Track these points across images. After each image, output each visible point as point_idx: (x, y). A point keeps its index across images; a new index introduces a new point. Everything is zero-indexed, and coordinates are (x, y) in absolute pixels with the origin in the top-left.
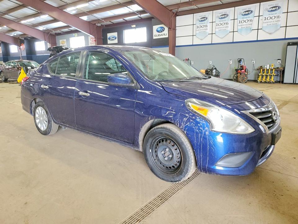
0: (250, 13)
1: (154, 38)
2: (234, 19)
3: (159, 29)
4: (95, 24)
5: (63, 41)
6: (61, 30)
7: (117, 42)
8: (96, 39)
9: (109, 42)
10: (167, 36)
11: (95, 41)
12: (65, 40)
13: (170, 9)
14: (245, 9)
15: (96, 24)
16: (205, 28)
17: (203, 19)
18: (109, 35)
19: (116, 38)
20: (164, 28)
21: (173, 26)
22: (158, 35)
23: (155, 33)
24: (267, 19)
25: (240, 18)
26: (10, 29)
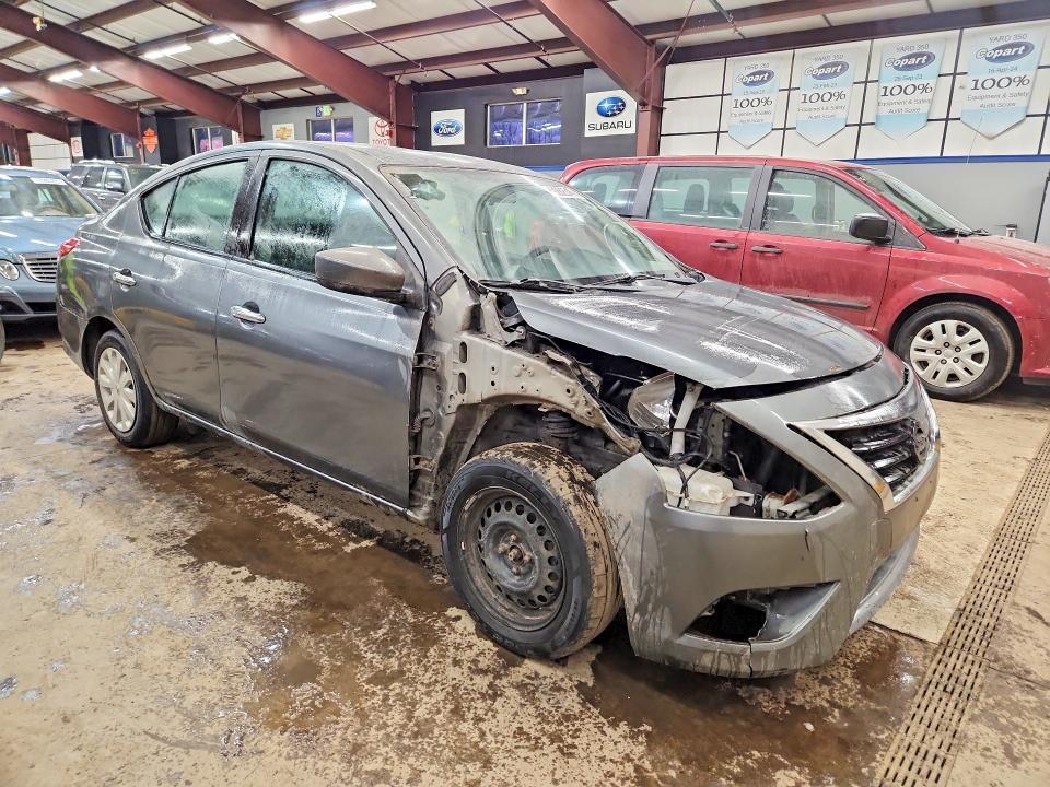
0: (923, 62)
1: (588, 134)
2: (866, 82)
3: (606, 106)
4: (392, 77)
5: (285, 129)
6: (279, 92)
7: (462, 142)
8: (394, 131)
9: (436, 140)
10: (632, 131)
11: (390, 134)
12: (290, 126)
13: (648, 37)
14: (907, 48)
15: (397, 78)
16: (762, 107)
17: (758, 78)
18: (437, 117)
19: (458, 130)
20: (622, 101)
21: (653, 95)
22: (604, 126)
23: (591, 116)
24: (983, 87)
25: (890, 78)
26: (112, 79)
